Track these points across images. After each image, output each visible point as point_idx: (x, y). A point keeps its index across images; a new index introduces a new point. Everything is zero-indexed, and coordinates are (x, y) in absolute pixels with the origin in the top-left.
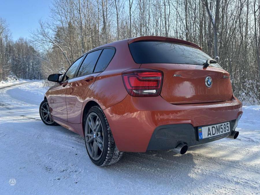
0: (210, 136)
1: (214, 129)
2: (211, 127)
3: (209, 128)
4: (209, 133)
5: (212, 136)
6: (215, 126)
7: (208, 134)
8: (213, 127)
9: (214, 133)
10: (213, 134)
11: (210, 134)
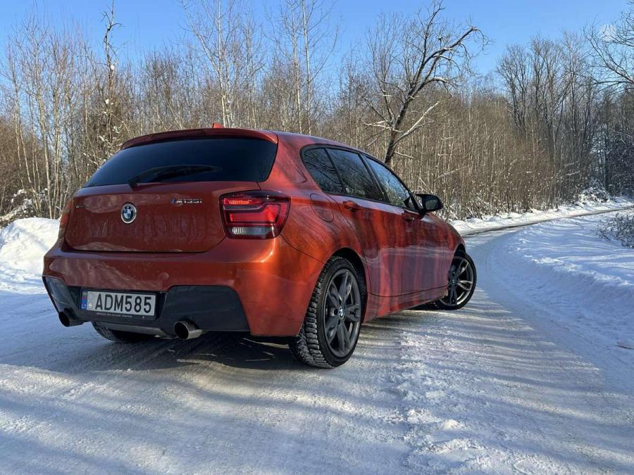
0: (99, 309)
1: (109, 299)
2: (103, 294)
3: (100, 295)
4: (99, 304)
5: (104, 310)
6: (113, 295)
7: (97, 306)
8: (107, 296)
9: (108, 306)
10: (106, 309)
11: (101, 306)
